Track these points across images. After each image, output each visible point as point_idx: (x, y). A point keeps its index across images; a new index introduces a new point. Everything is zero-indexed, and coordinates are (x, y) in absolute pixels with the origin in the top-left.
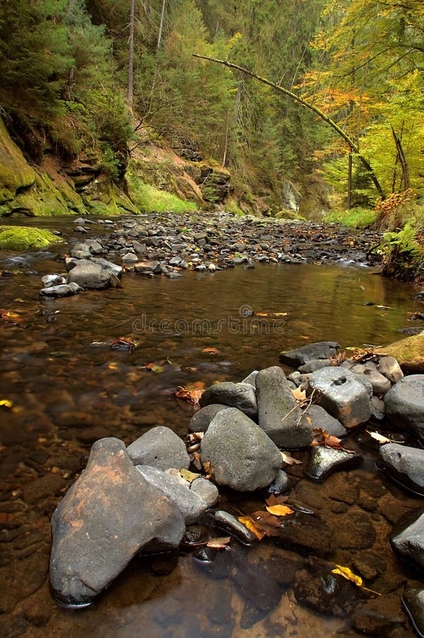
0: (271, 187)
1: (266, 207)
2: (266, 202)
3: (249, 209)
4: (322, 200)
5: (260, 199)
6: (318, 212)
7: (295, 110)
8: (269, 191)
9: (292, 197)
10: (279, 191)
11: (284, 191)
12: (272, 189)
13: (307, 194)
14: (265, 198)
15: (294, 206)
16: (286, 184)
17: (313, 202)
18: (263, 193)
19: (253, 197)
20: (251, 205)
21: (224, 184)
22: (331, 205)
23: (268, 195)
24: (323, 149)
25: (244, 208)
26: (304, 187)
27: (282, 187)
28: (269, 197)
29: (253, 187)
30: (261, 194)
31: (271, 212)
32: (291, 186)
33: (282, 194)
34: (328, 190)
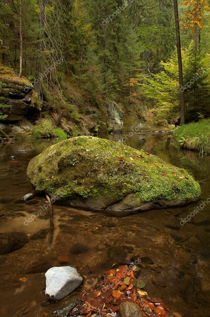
0: (97, 106)
1: (92, 124)
2: (93, 119)
3: (72, 126)
4: (139, 116)
5: (86, 118)
6: (137, 124)
7: (112, 41)
8: (95, 109)
9: (116, 114)
10: (104, 109)
11: (109, 110)
12: (98, 108)
13: (128, 112)
14: (91, 116)
15: (119, 122)
16: (111, 103)
17: (133, 118)
18: (89, 112)
19: (80, 116)
20: (77, 123)
21: (22, 97)
22: (146, 119)
23: (94, 112)
24: (137, 77)
25: (66, 127)
26: (125, 107)
27: (107, 106)
28: (95, 115)
29: (79, 106)
30: (88, 113)
31: (99, 128)
32: (115, 105)
33: (108, 112)
34: (142, 108)
